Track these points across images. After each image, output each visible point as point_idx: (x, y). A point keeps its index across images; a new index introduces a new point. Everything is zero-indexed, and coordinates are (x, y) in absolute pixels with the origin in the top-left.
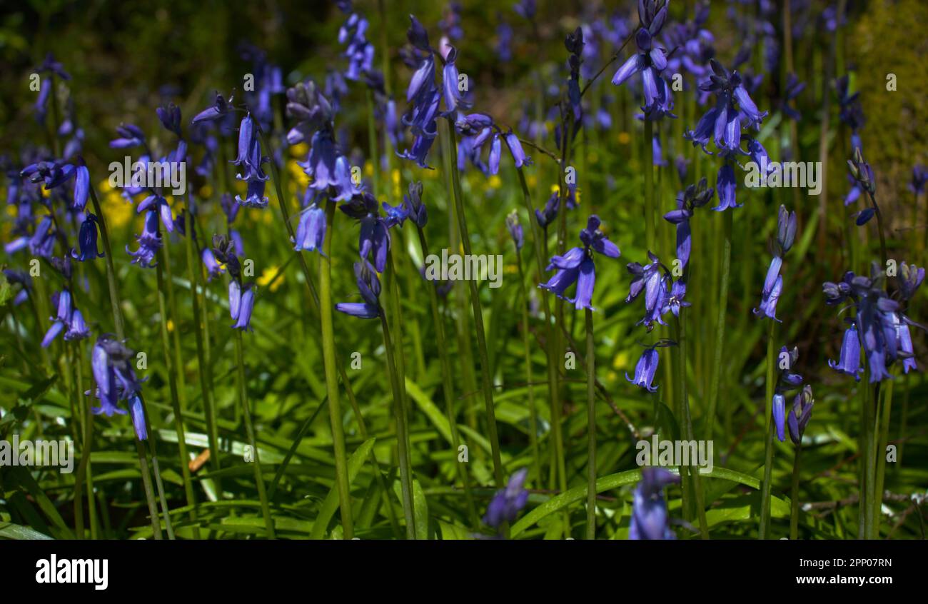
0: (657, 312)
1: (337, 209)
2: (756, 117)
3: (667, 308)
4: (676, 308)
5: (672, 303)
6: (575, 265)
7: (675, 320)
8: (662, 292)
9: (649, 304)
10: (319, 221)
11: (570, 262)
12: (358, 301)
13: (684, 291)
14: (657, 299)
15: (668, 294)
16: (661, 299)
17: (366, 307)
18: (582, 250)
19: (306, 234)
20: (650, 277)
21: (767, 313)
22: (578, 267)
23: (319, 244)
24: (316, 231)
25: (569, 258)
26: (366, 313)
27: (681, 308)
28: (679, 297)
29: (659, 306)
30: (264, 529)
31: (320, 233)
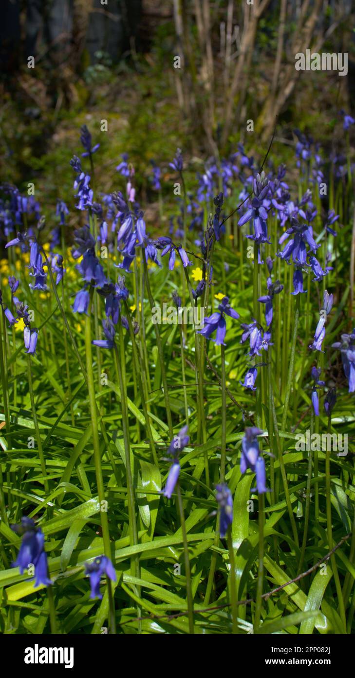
0: (256, 349)
1: (95, 291)
2: (315, 247)
3: (261, 347)
4: (266, 347)
5: (264, 344)
6: (216, 322)
7: (266, 353)
8: (259, 338)
9: (252, 344)
10: (86, 297)
11: (213, 320)
12: (103, 339)
13: (270, 337)
14: (256, 343)
15: (261, 339)
16: (258, 342)
17: (108, 342)
18: (219, 314)
19: (79, 304)
20: (252, 330)
21: (317, 348)
22: (217, 323)
23: (85, 309)
24: (84, 303)
25: (213, 318)
26: (107, 345)
27: (269, 346)
28: (267, 341)
29: (257, 345)
30: (40, 465)
31: (86, 304)
